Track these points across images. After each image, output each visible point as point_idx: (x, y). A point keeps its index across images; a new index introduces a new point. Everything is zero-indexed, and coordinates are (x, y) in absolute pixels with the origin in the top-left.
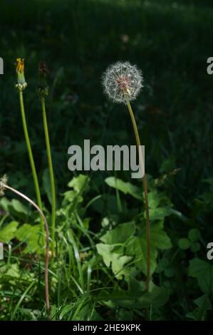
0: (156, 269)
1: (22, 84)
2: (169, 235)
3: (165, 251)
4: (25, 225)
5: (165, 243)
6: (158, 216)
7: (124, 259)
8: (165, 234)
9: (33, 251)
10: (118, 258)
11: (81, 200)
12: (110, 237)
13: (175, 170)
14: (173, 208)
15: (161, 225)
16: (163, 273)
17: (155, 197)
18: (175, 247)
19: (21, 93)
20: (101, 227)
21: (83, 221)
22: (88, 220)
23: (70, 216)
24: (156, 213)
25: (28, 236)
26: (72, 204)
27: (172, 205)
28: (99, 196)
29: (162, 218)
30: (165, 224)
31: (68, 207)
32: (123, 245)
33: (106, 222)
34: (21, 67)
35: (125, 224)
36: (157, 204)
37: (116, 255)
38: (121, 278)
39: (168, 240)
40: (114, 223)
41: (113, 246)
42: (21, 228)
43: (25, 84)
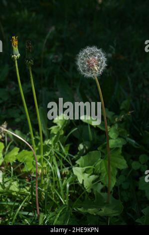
0: (116, 183)
1: (17, 55)
2: (125, 158)
3: (122, 170)
4: (24, 150)
5: (122, 164)
6: (118, 145)
7: (93, 177)
8: (123, 157)
9: (29, 170)
10: (88, 177)
11: (62, 133)
12: (83, 161)
13: (130, 112)
14: (129, 137)
15: (120, 151)
16: (121, 185)
17: (116, 131)
18: (130, 167)
19: (16, 61)
20: (78, 151)
21: (64, 146)
22: (68, 145)
23: (54, 145)
24: (116, 142)
25: (26, 159)
26: (56, 136)
27: (128, 135)
28: (76, 129)
29: (121, 146)
30: (122, 151)
31: (53, 139)
32: (92, 167)
33: (81, 147)
34: (16, 43)
35: (94, 152)
36: (117, 136)
37: (86, 175)
38: (90, 192)
39: (125, 162)
40: (87, 148)
41: (84, 168)
42: (21, 153)
43: (19, 55)
